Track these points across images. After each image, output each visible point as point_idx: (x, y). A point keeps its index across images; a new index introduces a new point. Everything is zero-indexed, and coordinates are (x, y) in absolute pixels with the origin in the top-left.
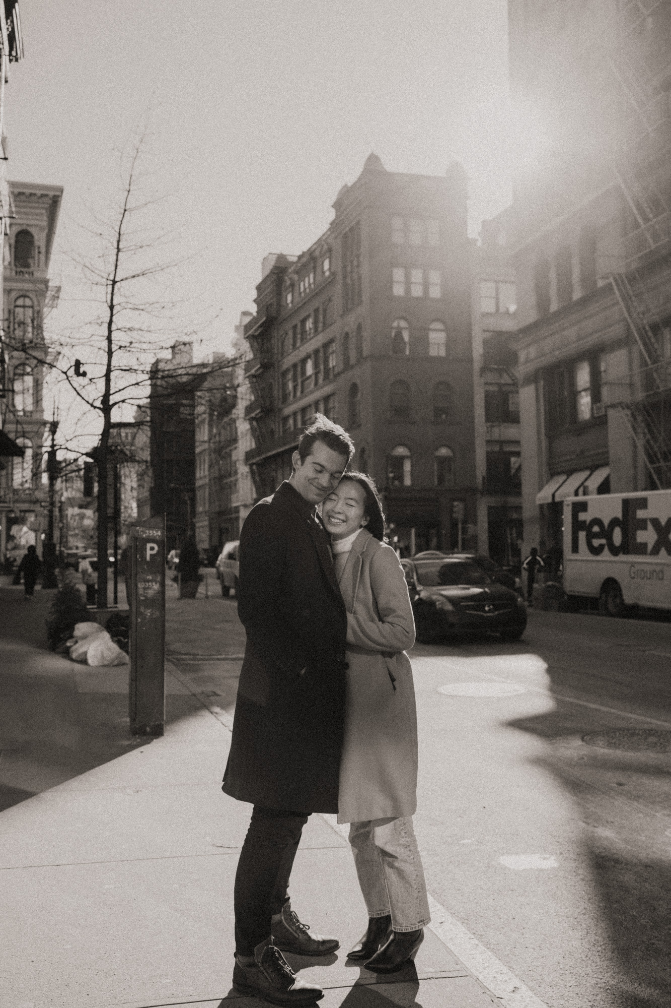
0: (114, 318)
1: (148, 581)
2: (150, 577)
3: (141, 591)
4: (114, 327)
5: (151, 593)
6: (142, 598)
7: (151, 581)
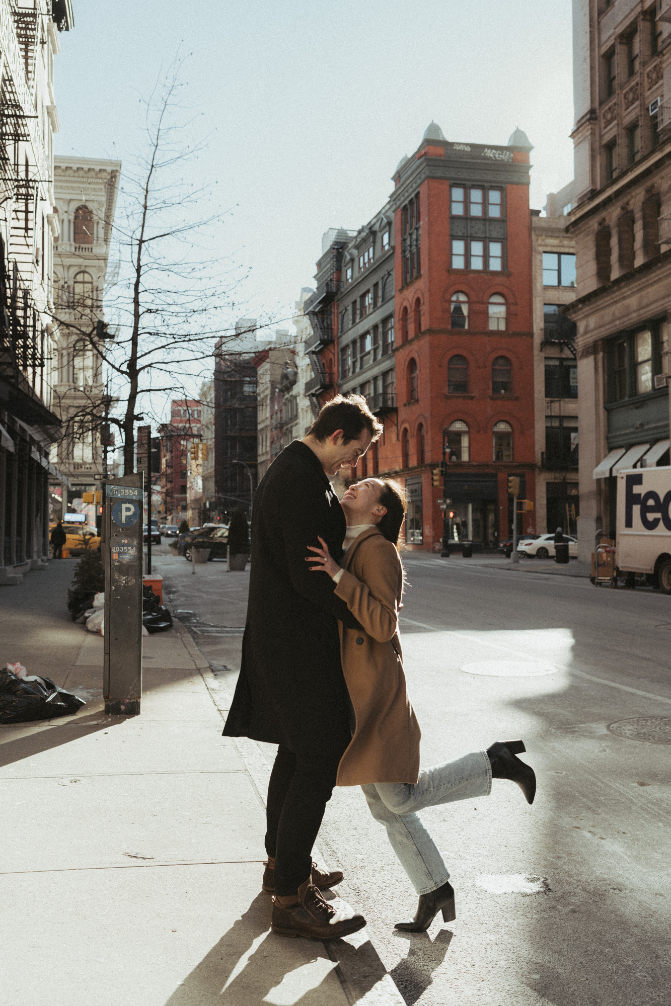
0: (141, 279)
1: (124, 545)
2: (126, 541)
3: (115, 556)
4: (141, 289)
5: (126, 558)
6: (116, 564)
7: (127, 545)
